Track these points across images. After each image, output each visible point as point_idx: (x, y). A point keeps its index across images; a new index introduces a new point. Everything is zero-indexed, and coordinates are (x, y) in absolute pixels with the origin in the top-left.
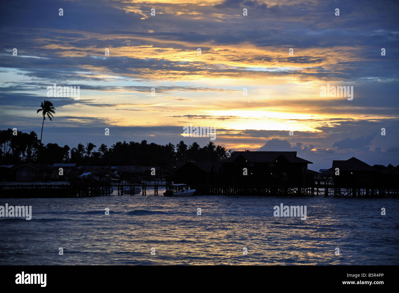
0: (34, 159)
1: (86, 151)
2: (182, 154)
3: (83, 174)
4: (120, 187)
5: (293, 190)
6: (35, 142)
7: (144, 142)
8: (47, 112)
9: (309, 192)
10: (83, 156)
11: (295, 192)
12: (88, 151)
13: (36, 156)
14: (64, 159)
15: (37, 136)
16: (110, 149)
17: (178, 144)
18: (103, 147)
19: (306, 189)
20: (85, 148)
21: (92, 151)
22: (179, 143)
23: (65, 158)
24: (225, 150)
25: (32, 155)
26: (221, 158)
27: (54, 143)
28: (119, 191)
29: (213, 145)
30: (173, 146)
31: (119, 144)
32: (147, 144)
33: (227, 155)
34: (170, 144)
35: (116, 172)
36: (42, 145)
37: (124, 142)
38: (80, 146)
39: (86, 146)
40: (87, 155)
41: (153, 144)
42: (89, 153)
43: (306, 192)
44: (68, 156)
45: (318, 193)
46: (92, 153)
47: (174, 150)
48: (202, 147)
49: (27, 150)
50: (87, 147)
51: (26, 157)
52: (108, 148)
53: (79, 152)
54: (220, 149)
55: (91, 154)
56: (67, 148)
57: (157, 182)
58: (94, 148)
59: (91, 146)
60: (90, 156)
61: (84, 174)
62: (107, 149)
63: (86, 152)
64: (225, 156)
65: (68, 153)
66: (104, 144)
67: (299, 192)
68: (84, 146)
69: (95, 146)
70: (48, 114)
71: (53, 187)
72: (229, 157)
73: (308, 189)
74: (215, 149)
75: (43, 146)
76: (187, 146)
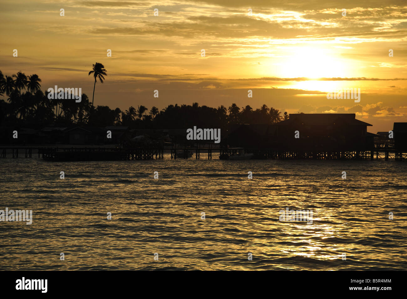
0: (85, 122)
1: (137, 113)
2: (234, 117)
3: (135, 137)
4: (173, 151)
5: (351, 153)
6: (86, 104)
7: (196, 105)
8: (99, 74)
9: (368, 155)
10: (134, 119)
11: (353, 155)
12: (140, 114)
13: (87, 119)
14: (115, 122)
15: (89, 99)
16: (161, 112)
17: (230, 107)
18: (154, 110)
19: (365, 152)
20: (137, 111)
21: (144, 114)
22: (231, 105)
23: (116, 120)
24: (278, 113)
25: (83, 117)
26: (274, 121)
27: (105, 106)
28: (173, 154)
29: (266, 108)
30: (225, 108)
31: (171, 107)
32: (198, 106)
33: (281, 118)
34: (222, 107)
35: (168, 135)
36: (93, 107)
37: (176, 105)
38: (132, 109)
39: (137, 109)
40: (139, 118)
41: (205, 107)
42: (140, 116)
43: (365, 155)
44: (120, 119)
45: (377, 157)
46: (144, 115)
47: (226, 112)
48: (254, 109)
49: (79, 113)
50: (139, 110)
51: (78, 120)
52: (159, 110)
53: (130, 115)
54: (274, 111)
55: (142, 117)
56: (118, 110)
57: (210, 145)
58: (146, 111)
59: (142, 109)
60: (142, 119)
61: (137, 137)
62: (158, 112)
63: (137, 115)
64: (279, 119)
65: (120, 116)
66: (155, 107)
67: (357, 155)
68: (135, 109)
69: (147, 109)
70: (99, 75)
71: (106, 150)
72: (282, 120)
73: (367, 153)
74: (268, 112)
75: (94, 109)
76: (239, 109)
